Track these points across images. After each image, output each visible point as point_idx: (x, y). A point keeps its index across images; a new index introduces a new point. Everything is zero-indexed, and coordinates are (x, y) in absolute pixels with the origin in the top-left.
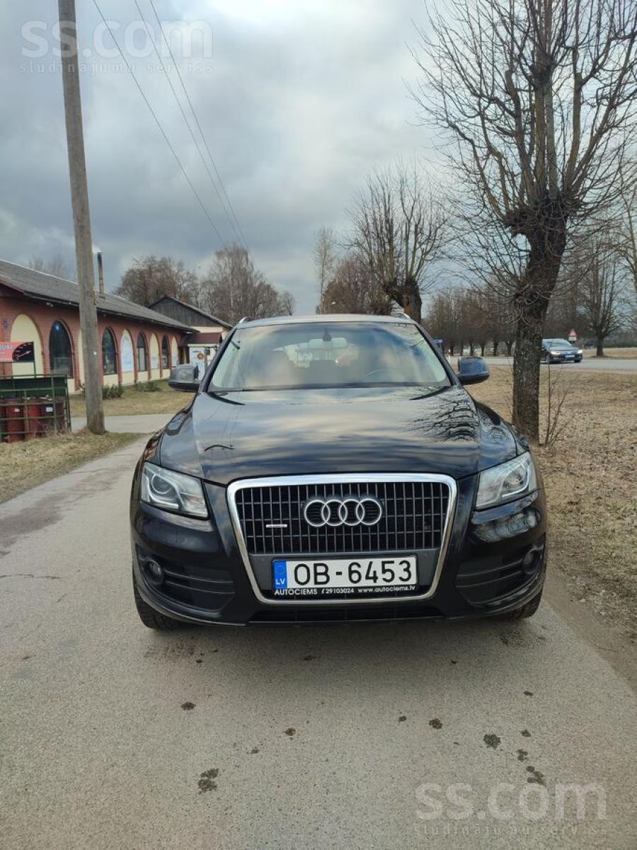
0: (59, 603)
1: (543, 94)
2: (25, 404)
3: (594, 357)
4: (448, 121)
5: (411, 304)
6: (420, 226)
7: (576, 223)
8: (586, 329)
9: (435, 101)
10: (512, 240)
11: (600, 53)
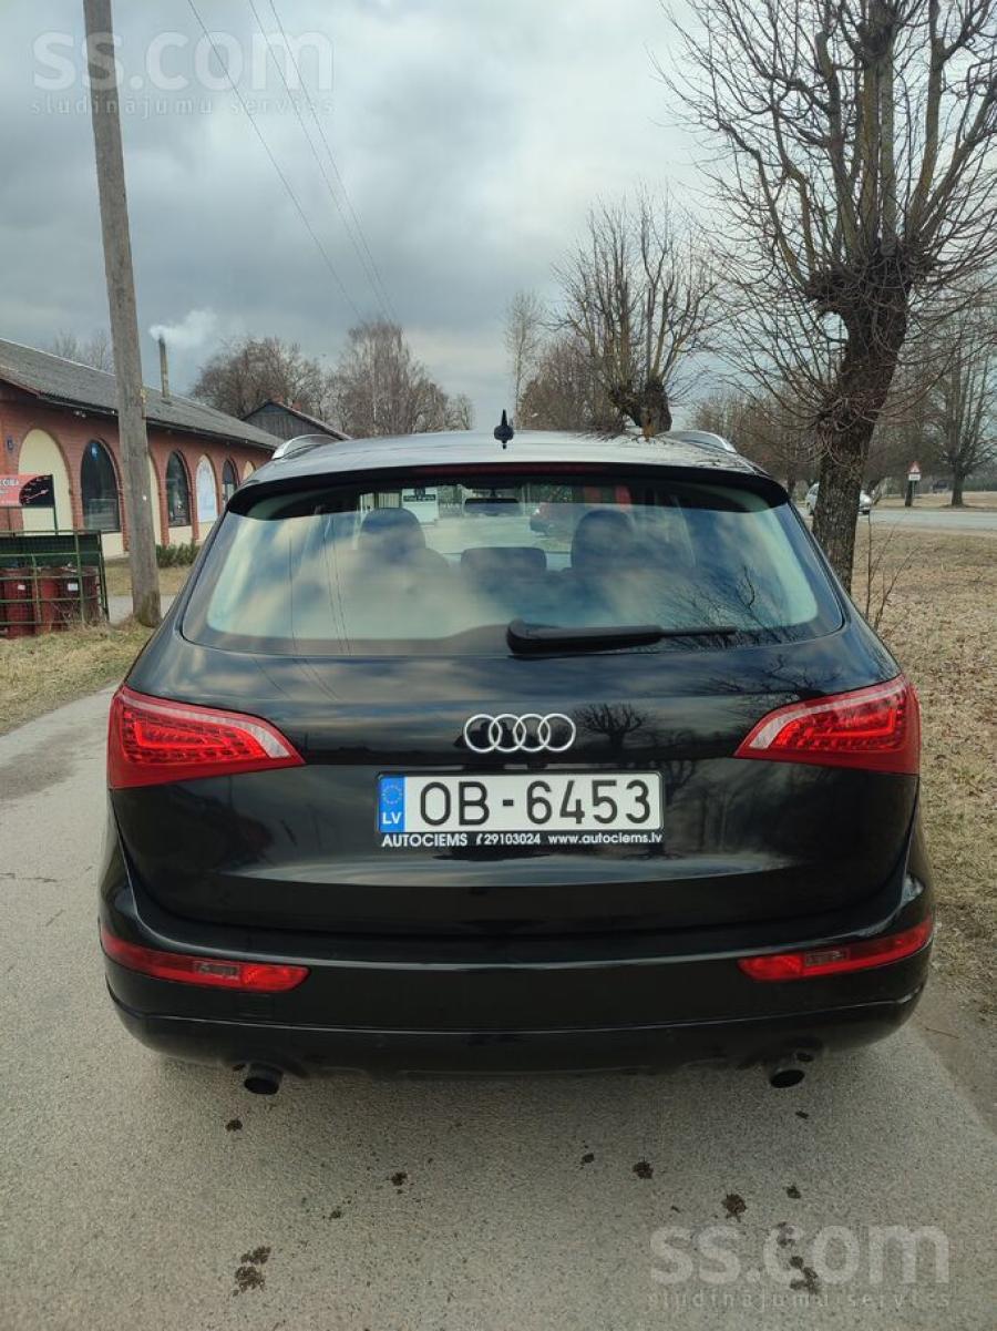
0: (50, 926)
1: (878, 76)
2: (35, 577)
3: (947, 507)
4: (718, 119)
5: (655, 422)
6: (671, 295)
7: (924, 296)
8: (937, 462)
9: (697, 84)
10: (818, 324)
11: (975, 6)
